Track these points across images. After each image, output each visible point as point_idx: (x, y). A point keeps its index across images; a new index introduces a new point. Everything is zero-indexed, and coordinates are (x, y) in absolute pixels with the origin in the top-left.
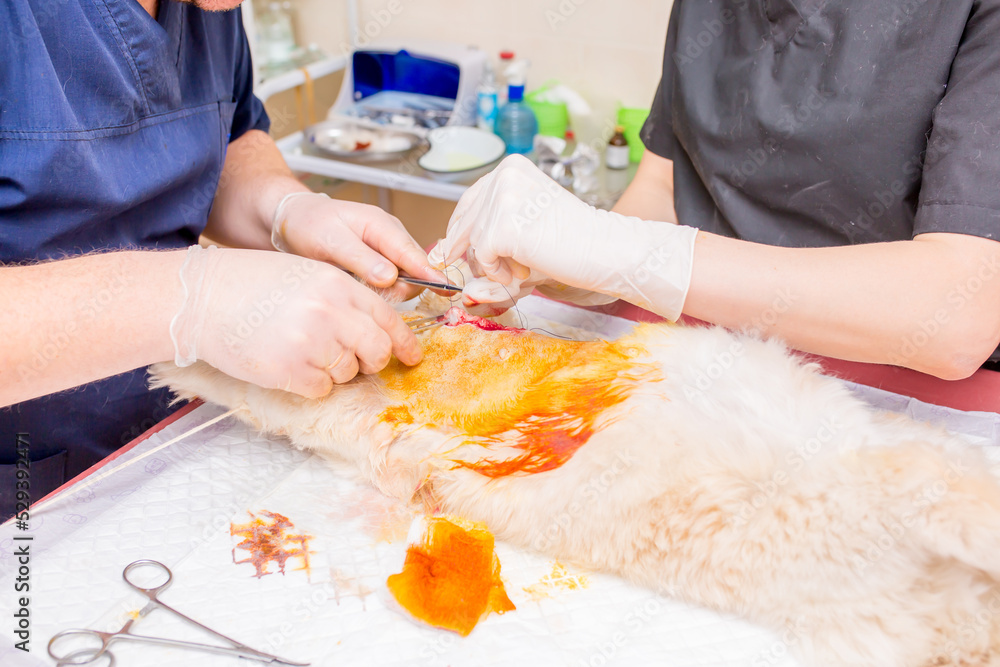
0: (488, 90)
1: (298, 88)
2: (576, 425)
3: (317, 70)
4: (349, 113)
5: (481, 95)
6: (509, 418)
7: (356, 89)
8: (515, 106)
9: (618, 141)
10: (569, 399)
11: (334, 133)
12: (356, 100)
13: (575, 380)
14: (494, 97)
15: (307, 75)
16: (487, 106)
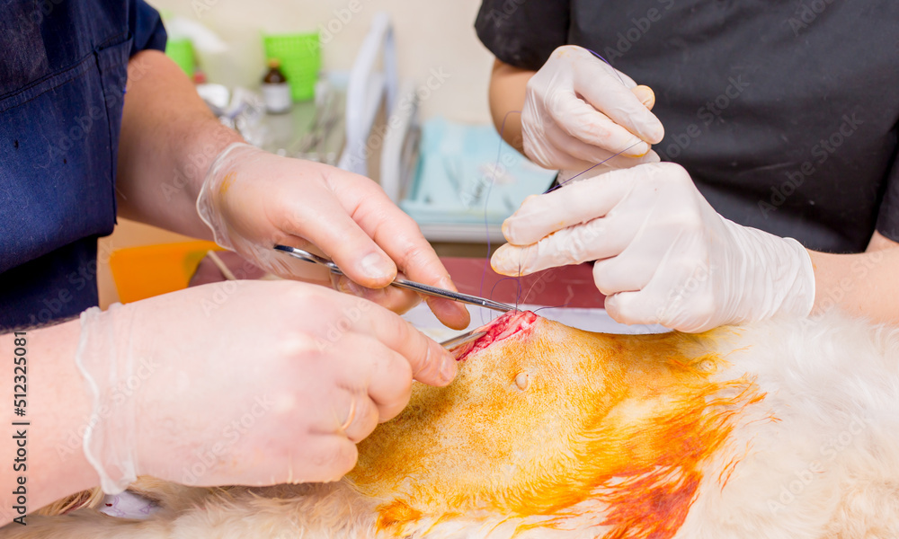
2: (675, 477)
6: (580, 484)
9: (274, 77)
10: (656, 446)
13: (657, 420)
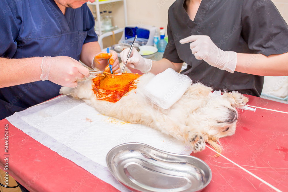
0: (156, 36)
1: (111, 36)
3: (116, 32)
4: (124, 42)
5: (154, 38)
7: (126, 36)
8: (162, 40)
11: (119, 47)
12: (126, 39)
14: (158, 38)
15: (113, 33)
16: (156, 40)
